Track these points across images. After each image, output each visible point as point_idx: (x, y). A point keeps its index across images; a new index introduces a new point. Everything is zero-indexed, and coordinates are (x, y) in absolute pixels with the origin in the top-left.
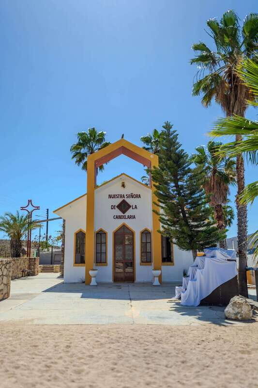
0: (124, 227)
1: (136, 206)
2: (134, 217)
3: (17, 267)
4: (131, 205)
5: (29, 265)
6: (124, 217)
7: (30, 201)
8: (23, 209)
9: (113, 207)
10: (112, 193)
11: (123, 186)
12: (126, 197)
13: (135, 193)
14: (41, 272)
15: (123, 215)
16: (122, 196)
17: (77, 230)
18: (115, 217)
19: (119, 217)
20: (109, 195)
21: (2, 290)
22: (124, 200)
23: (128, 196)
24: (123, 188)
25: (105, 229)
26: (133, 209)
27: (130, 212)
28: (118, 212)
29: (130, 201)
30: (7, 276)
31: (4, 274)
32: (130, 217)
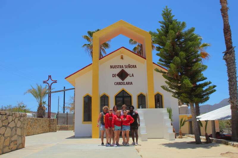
0: (123, 91)
1: (133, 74)
2: (132, 83)
3: (40, 125)
4: (129, 74)
5: (50, 125)
6: (123, 84)
7: (50, 77)
8: (44, 82)
9: (114, 76)
10: (113, 65)
11: (122, 58)
12: (124, 67)
13: (132, 64)
14: (59, 130)
15: (122, 81)
16: (121, 67)
17: (85, 94)
18: (116, 84)
19: (119, 84)
20: (111, 66)
21: (16, 141)
22: (123, 69)
23: (126, 67)
24: (122, 60)
25: (107, 94)
26: (130, 76)
27: (128, 79)
28: (118, 80)
29: (128, 70)
30: (21, 128)
31: (18, 126)
32: (128, 83)
